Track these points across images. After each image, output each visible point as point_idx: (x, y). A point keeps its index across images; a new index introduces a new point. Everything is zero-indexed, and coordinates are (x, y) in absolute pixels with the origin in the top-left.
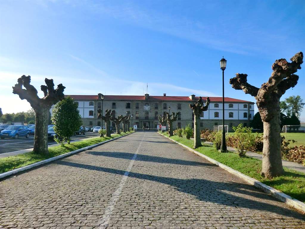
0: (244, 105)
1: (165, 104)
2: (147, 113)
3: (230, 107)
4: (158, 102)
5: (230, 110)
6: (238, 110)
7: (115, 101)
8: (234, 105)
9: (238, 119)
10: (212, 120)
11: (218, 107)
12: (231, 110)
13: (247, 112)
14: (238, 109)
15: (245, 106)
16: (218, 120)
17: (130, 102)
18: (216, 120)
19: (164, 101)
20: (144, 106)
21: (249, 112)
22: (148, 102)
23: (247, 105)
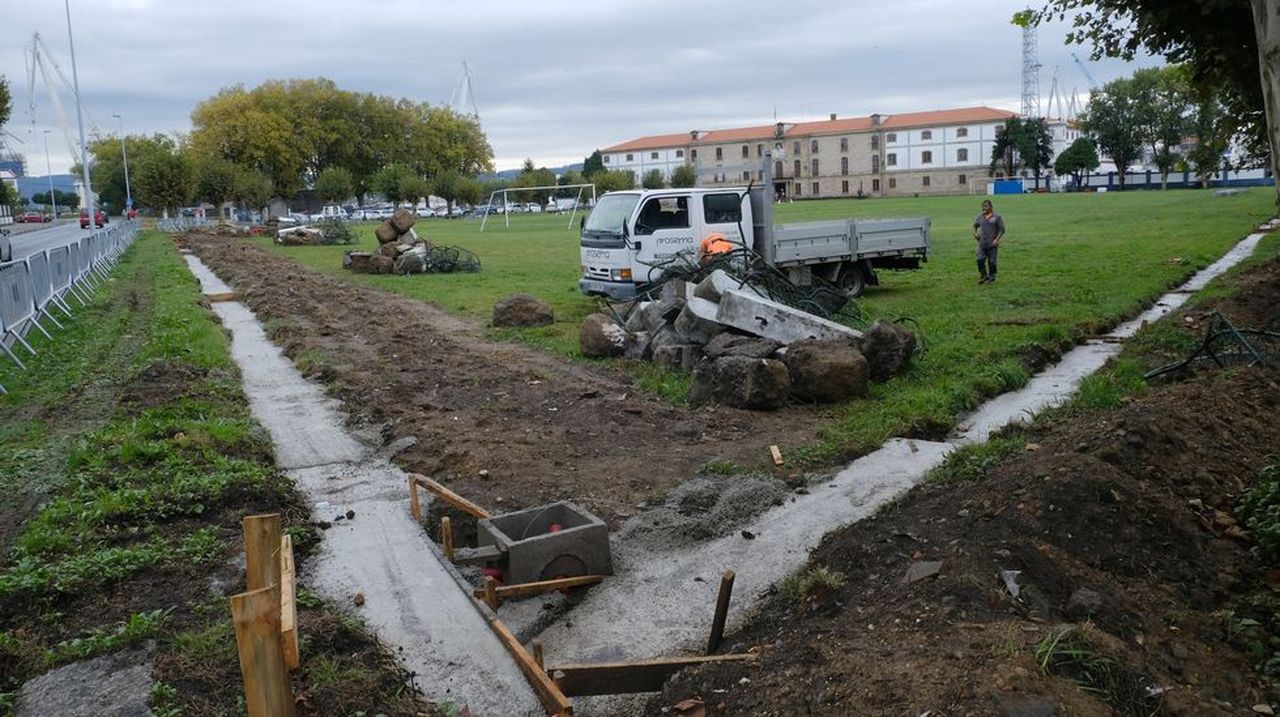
0: (997, 127)
1: (815, 143)
3: (958, 136)
4: (799, 140)
5: (959, 143)
6: (981, 141)
7: (721, 144)
9: (979, 164)
10: (918, 171)
11: (930, 138)
12: (962, 142)
16: (930, 170)
17: (747, 144)
18: (927, 171)
19: (809, 136)
20: (773, 150)
22: (781, 141)
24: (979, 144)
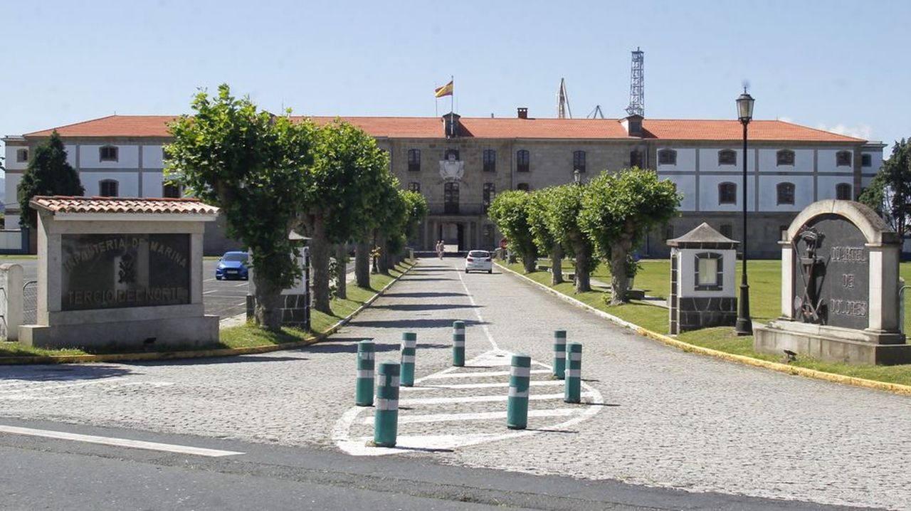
0: (838, 154)
1: (524, 154)
2: (451, 188)
4: (494, 148)
6: (816, 174)
10: (711, 215)
13: (849, 180)
14: (816, 169)
15: (843, 159)
16: (733, 215)
18: (725, 215)
20: (441, 162)
21: (857, 181)
22: (458, 147)
23: (850, 154)
24: (812, 178)
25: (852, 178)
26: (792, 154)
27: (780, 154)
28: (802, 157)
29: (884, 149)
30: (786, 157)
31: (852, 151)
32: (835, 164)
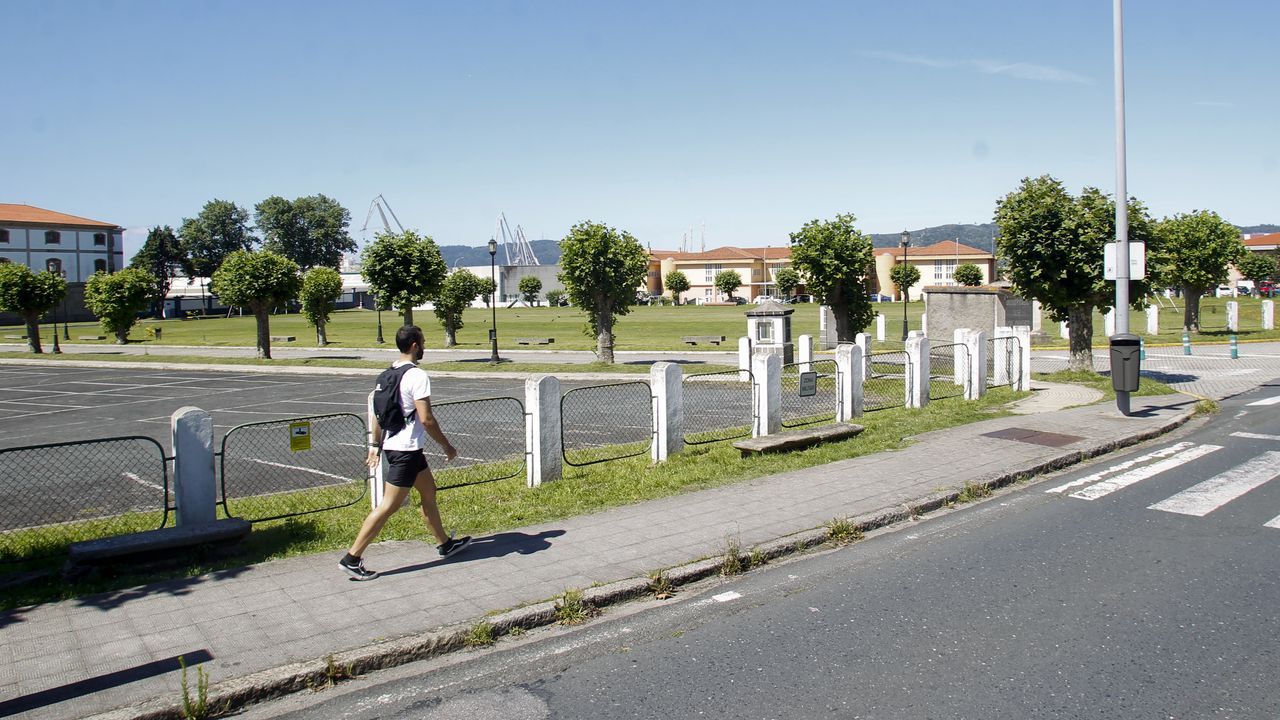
0: (95, 236)
3: (48, 241)
5: (49, 251)
6: (78, 251)
8: (64, 235)
9: (76, 281)
12: (53, 251)
13: (104, 257)
14: (78, 247)
15: (99, 240)
21: (110, 257)
23: (103, 236)
24: (75, 254)
25: (106, 255)
26: (58, 234)
27: (47, 234)
28: (67, 238)
29: (124, 233)
30: (53, 236)
31: (106, 234)
32: (93, 242)
